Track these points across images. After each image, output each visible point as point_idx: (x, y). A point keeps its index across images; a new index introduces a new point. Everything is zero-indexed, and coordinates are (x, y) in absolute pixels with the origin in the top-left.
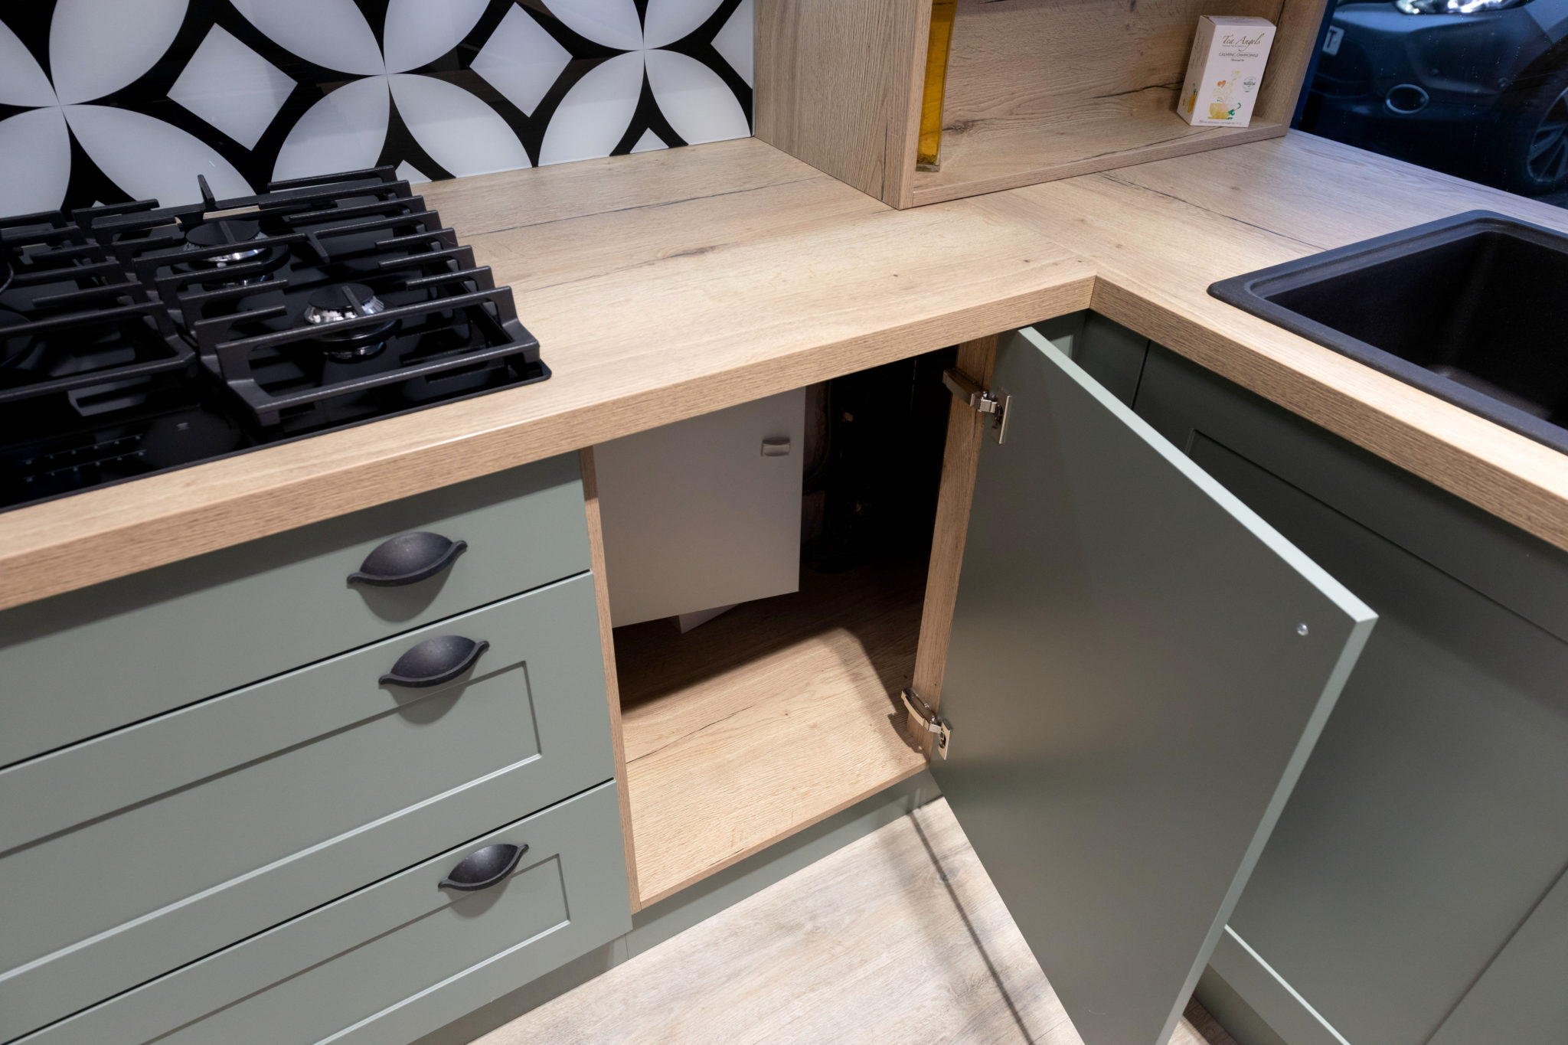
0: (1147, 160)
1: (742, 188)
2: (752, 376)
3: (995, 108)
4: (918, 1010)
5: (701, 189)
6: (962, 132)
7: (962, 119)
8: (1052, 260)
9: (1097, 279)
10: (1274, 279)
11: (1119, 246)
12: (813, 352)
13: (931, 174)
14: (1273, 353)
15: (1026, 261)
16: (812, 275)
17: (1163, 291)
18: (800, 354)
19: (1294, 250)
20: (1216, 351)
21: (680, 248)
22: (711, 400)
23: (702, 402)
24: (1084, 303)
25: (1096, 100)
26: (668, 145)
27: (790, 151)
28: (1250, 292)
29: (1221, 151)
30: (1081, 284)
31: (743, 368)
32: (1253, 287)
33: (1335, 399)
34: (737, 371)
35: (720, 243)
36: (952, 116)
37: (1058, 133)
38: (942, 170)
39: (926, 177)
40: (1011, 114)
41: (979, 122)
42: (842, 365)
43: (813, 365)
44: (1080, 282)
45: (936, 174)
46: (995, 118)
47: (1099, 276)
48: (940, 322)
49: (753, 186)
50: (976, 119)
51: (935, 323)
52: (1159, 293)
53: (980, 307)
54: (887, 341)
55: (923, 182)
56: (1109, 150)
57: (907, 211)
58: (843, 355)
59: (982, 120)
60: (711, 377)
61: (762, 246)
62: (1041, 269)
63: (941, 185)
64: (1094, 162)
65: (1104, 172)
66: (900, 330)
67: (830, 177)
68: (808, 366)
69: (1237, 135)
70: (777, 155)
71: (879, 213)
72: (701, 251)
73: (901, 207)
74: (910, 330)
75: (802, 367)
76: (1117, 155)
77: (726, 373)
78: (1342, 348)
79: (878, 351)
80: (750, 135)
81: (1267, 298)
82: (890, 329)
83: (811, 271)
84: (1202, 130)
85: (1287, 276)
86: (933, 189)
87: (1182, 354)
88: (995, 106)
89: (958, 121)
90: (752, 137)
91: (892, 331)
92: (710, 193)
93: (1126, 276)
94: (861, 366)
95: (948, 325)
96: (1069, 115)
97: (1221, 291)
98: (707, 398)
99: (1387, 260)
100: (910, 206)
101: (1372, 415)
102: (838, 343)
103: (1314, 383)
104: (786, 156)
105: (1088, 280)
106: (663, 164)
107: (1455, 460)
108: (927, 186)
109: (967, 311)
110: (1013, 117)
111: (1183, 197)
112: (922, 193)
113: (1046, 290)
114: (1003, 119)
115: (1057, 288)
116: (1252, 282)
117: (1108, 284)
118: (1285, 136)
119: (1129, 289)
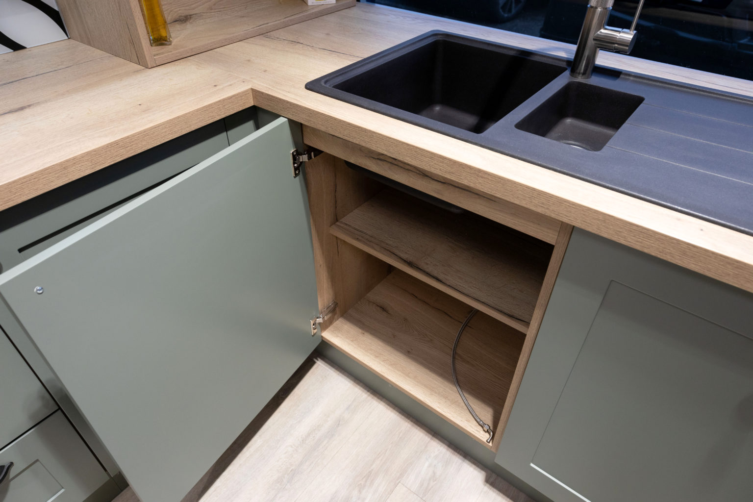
0: (285, 26)
1: (56, 69)
2: (45, 176)
3: (201, 7)
4: (278, 461)
5: (29, 72)
6: (185, 22)
7: (183, 15)
8: (229, 83)
9: (252, 89)
10: (337, 76)
11: (265, 71)
12: (83, 156)
13: (167, 46)
14: (331, 113)
15: (215, 86)
16: (89, 112)
17: (284, 90)
18: (74, 158)
19: (350, 60)
20: (308, 116)
21: (8, 109)
22: (20, 195)
23: (14, 197)
24: (250, 103)
26: (12, 49)
27: (89, 44)
28: (323, 84)
29: (325, 17)
30: (244, 93)
31: (36, 173)
32: (325, 83)
33: (359, 130)
34: (32, 175)
35: (35, 102)
36: (176, 14)
37: (241, 17)
38: (173, 44)
39: (163, 48)
40: (212, 9)
41: (194, 16)
42: (108, 160)
43: (86, 163)
44: (243, 92)
45: (170, 46)
46: (203, 13)
47: (253, 88)
48: (163, 126)
49: (64, 67)
50: (192, 13)
51: (161, 127)
52: (281, 92)
53: (186, 114)
54: (133, 142)
55: (161, 51)
56: (266, 22)
57: (154, 69)
58: (105, 154)
59: (196, 14)
60: (14, 182)
61: (62, 100)
62: (223, 89)
63: (171, 52)
64: (257, 29)
65: (264, 34)
66: (138, 134)
67: (113, 56)
68: (83, 164)
69: (331, 8)
70: (83, 47)
71: (137, 72)
72: (22, 109)
73: (150, 67)
74: (145, 133)
75: (80, 165)
76: (269, 24)
77: (24, 178)
78: (362, 105)
79: (129, 148)
80: (67, 38)
81: (333, 87)
82: (132, 135)
83: (90, 110)
84: (314, 7)
85: (343, 73)
86: (166, 54)
87: (297, 121)
88: (200, 6)
89: (181, 16)
90: (69, 38)
91: (133, 135)
92: (35, 74)
93: (265, 85)
94: (121, 158)
95: (169, 127)
96: (245, 7)
97: (312, 86)
98: (17, 194)
99: (392, 59)
100: (155, 66)
101: (374, 135)
102: (100, 148)
103: (349, 124)
104: (89, 47)
105: (247, 91)
106: (8, 61)
107: (408, 149)
108: (163, 53)
109: (178, 117)
110: (213, 11)
111: (302, 42)
112: (160, 58)
113: (224, 100)
114: (207, 13)
115: (231, 98)
116: (325, 79)
117: (258, 91)
118: (355, 6)
119: (267, 92)
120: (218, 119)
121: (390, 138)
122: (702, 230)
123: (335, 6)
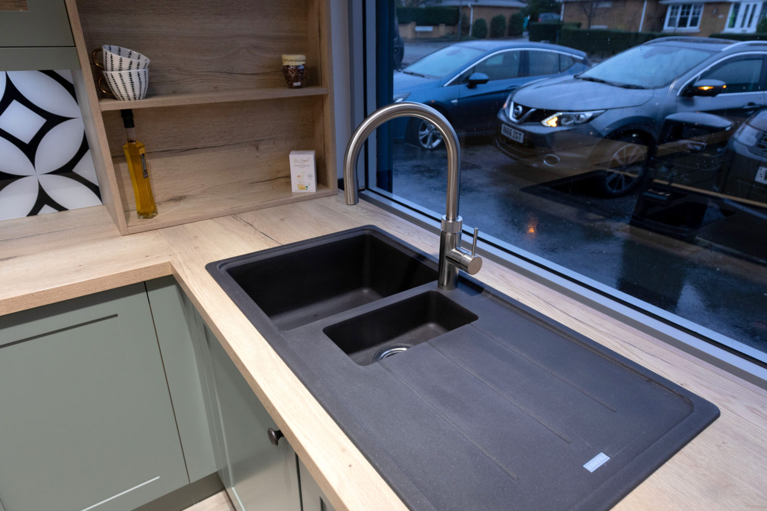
0: (260, 208)
3: (196, 190)
6: (180, 201)
7: (181, 195)
8: (159, 256)
11: (196, 248)
15: (147, 257)
16: (43, 267)
19: (269, 246)
25: (251, 184)
26: (58, 210)
28: (217, 266)
30: (162, 265)
32: (220, 267)
37: (229, 199)
40: (205, 192)
46: (196, 195)
50: (187, 195)
62: (149, 259)
63: (144, 225)
64: (229, 211)
67: (113, 222)
70: (104, 212)
76: (243, 207)
80: (101, 204)
84: (296, 194)
86: (139, 226)
89: (178, 196)
90: (103, 204)
93: (181, 261)
96: (238, 191)
97: (212, 266)
100: (127, 234)
104: (107, 213)
105: (165, 263)
110: (203, 194)
111: (254, 224)
114: (199, 195)
116: (224, 262)
118: (336, 194)
119: (175, 267)
122: (350, 466)
123: (314, 195)
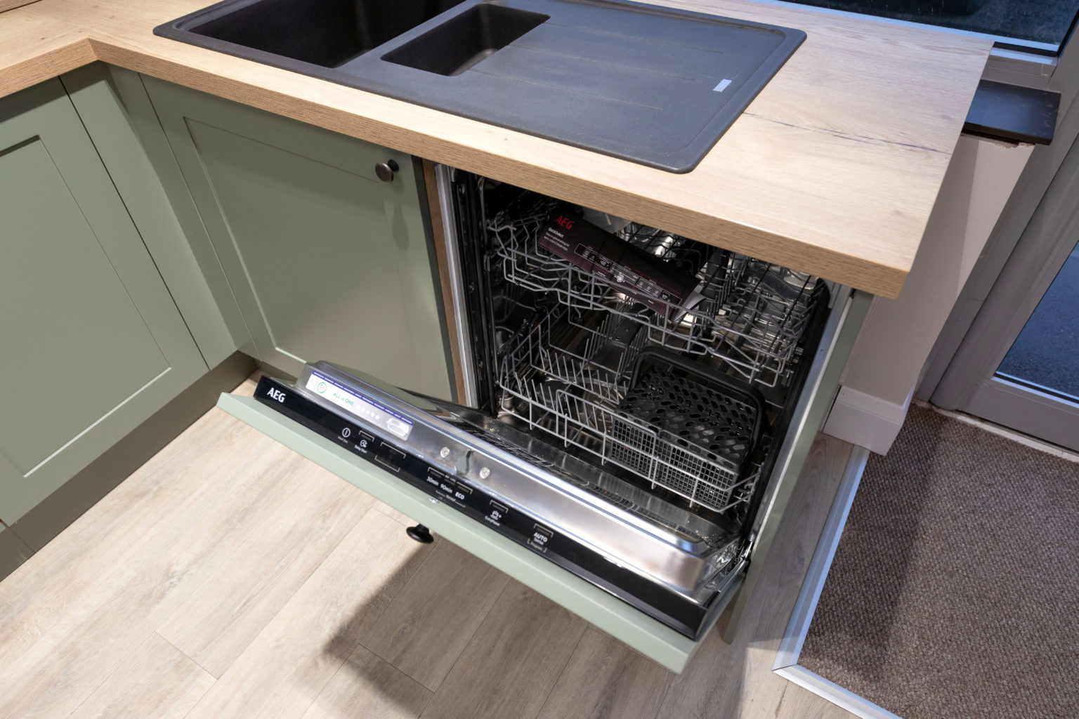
8: (61, 35)
9: (90, 40)
10: (196, 17)
15: (43, 39)
17: (122, 37)
24: (93, 57)
28: (176, 28)
30: (79, 45)
32: (178, 25)
44: (77, 44)
47: (90, 38)
62: (52, 40)
81: (188, 31)
93: (106, 34)
97: (161, 31)
103: (191, 69)
105: (82, 42)
113: (50, 54)
115: (61, 50)
116: (178, 23)
117: (97, 42)
119: (105, 42)
120: (47, 79)
121: (231, 80)
122: (506, 139)
